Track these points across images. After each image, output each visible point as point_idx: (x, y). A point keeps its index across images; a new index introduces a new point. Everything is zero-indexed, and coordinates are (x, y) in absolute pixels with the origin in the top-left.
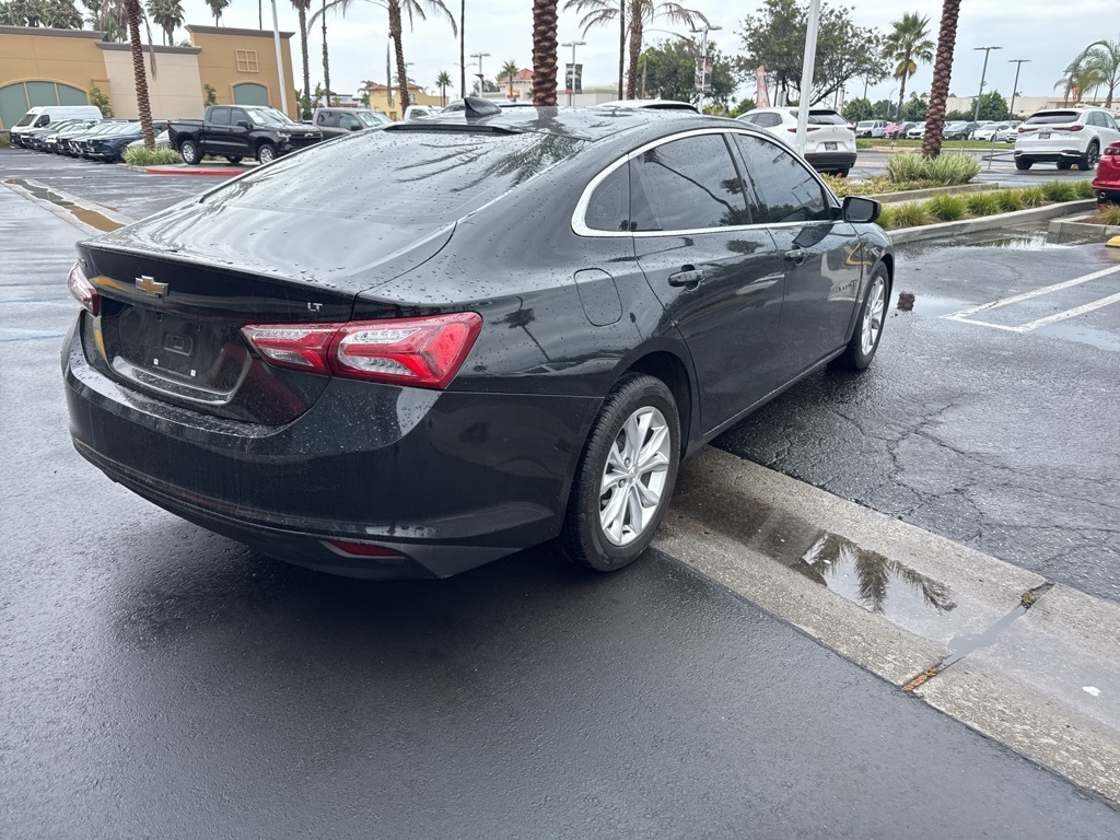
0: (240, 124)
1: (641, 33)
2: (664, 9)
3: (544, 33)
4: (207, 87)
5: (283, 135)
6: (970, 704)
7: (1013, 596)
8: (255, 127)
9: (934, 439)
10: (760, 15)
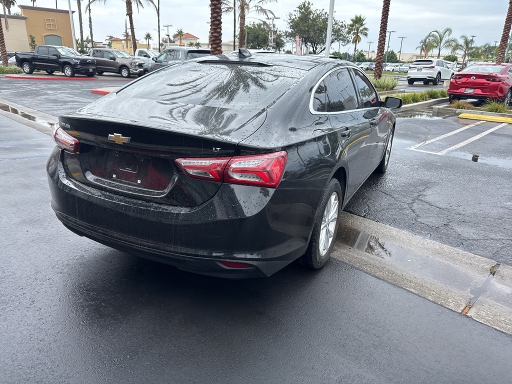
0: (54, 55)
1: (244, 19)
2: (255, 9)
4: (31, 36)
5: (76, 61)
6: (491, 319)
7: (486, 270)
8: (62, 56)
9: (427, 203)
10: (295, 13)
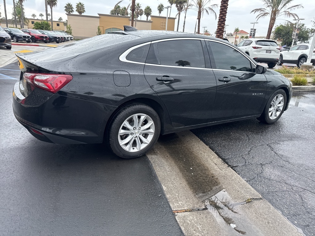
1: (275, 20)
3: (222, 17)
7: (245, 198)
9: (271, 148)
